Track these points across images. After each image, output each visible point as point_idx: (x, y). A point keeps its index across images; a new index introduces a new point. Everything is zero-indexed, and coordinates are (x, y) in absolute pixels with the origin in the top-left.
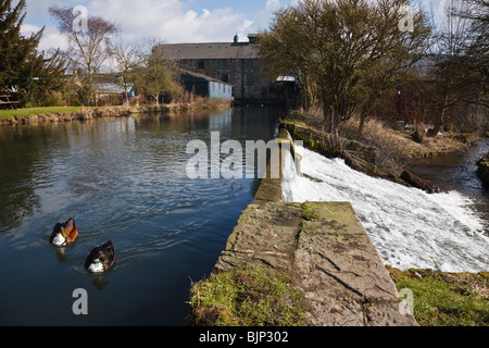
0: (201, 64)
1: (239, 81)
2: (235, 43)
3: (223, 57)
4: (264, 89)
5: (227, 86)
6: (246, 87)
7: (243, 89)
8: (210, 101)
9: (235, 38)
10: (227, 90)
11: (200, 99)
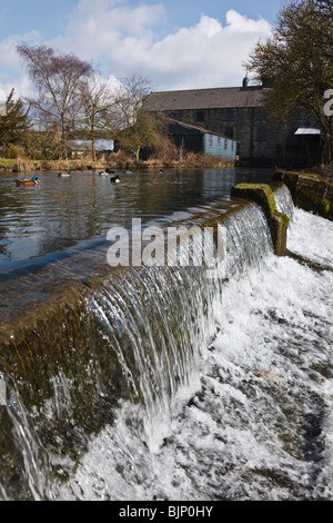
0: (200, 115)
1: (248, 136)
2: (245, 87)
3: (228, 106)
4: (279, 146)
5: (230, 142)
6: (255, 143)
7: (252, 147)
8: (204, 159)
9: (245, 81)
10: (229, 146)
11: (191, 156)
